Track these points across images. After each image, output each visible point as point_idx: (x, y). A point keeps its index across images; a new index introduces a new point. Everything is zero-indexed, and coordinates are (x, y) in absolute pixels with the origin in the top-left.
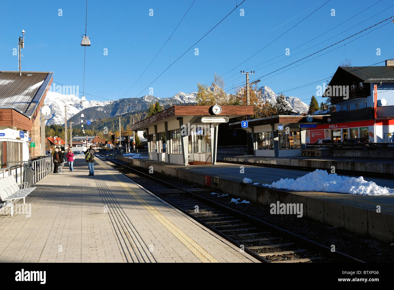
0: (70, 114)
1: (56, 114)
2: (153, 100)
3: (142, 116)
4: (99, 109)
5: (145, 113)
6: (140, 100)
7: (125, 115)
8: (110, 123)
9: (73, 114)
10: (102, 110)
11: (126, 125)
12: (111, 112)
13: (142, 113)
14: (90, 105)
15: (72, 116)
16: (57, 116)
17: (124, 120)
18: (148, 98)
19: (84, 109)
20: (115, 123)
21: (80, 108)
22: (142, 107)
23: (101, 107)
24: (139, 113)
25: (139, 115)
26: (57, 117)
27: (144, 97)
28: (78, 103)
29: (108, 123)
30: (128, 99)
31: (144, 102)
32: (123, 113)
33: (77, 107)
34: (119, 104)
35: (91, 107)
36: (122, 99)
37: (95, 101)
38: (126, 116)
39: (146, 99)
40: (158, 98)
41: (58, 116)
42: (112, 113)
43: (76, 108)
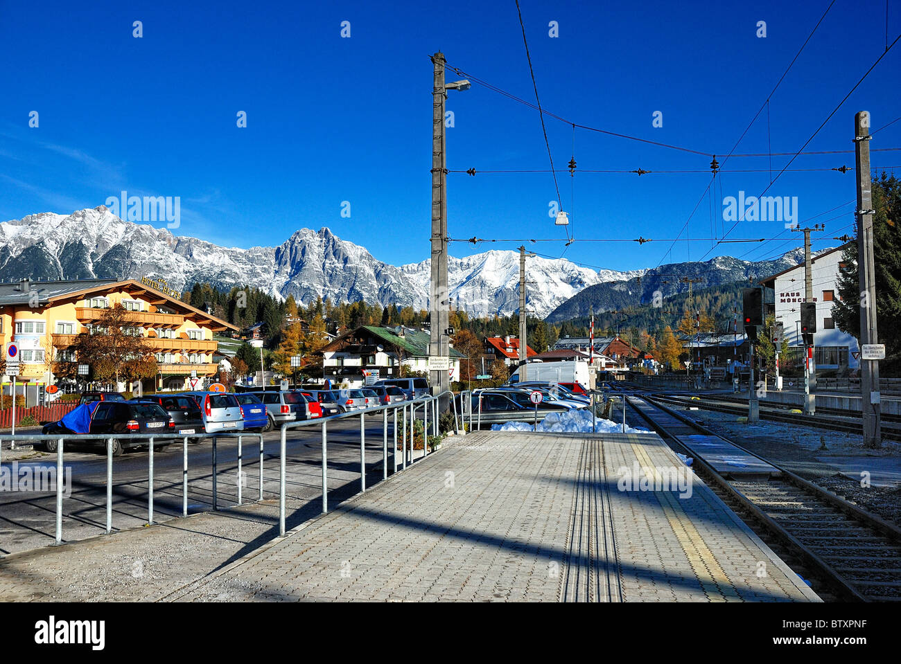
0: (558, 299)
1: (530, 297)
2: (734, 267)
3: (710, 302)
4: (617, 288)
5: (717, 294)
6: (704, 266)
7: (674, 299)
8: (641, 316)
9: (564, 298)
10: (623, 289)
11: (676, 319)
12: (642, 293)
13: (710, 294)
14: (598, 280)
15: (563, 302)
16: (532, 301)
17: (671, 310)
18: (723, 262)
19: (586, 286)
20: (652, 315)
21: (579, 286)
22: (710, 282)
23: (622, 282)
24: (705, 296)
25: (705, 298)
26: (533, 305)
27: (714, 260)
28: (575, 276)
29: (637, 316)
30: (678, 266)
31: (713, 271)
32: (669, 294)
33: (572, 284)
34: (659, 276)
35: (601, 282)
36: (667, 265)
37: (609, 271)
38: (675, 301)
39: (718, 266)
40: (746, 262)
41: (535, 301)
42: (644, 294)
43: (570, 286)
